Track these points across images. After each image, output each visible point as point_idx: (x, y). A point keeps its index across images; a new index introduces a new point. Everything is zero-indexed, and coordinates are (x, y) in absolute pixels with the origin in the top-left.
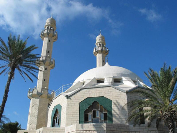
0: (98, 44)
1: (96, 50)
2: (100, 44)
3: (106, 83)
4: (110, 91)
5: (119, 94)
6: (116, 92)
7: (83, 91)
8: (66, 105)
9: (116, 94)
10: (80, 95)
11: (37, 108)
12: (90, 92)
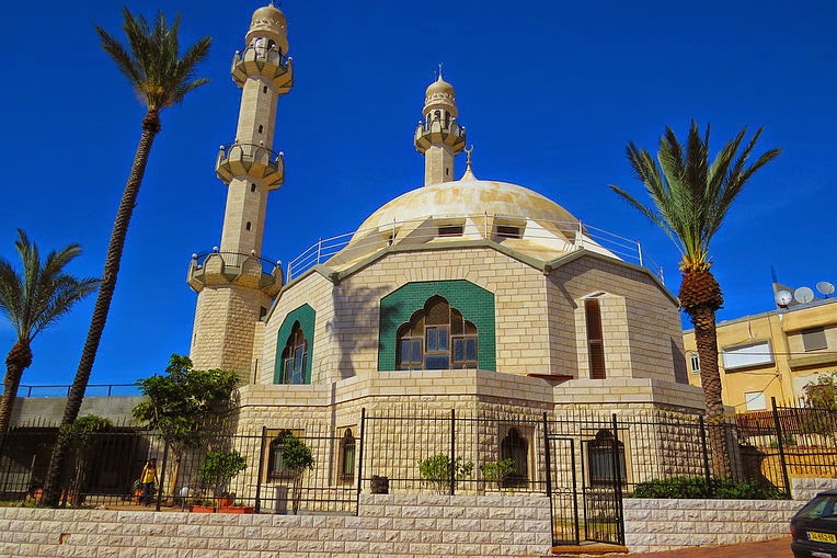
0: (433, 112)
1: (423, 130)
2: (438, 114)
3: (472, 234)
4: (487, 261)
5: (521, 272)
6: (510, 266)
7: (393, 258)
8: (332, 308)
9: (508, 272)
10: (382, 273)
11: (223, 322)
12: (420, 265)
